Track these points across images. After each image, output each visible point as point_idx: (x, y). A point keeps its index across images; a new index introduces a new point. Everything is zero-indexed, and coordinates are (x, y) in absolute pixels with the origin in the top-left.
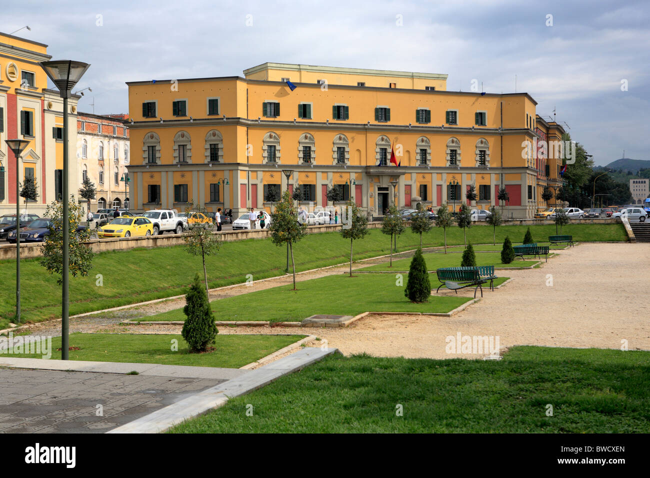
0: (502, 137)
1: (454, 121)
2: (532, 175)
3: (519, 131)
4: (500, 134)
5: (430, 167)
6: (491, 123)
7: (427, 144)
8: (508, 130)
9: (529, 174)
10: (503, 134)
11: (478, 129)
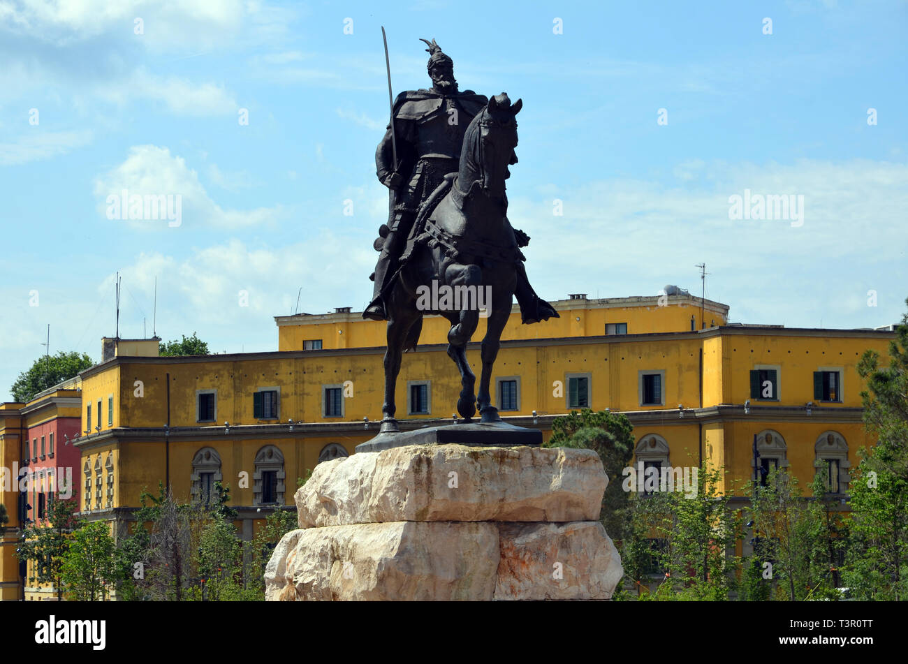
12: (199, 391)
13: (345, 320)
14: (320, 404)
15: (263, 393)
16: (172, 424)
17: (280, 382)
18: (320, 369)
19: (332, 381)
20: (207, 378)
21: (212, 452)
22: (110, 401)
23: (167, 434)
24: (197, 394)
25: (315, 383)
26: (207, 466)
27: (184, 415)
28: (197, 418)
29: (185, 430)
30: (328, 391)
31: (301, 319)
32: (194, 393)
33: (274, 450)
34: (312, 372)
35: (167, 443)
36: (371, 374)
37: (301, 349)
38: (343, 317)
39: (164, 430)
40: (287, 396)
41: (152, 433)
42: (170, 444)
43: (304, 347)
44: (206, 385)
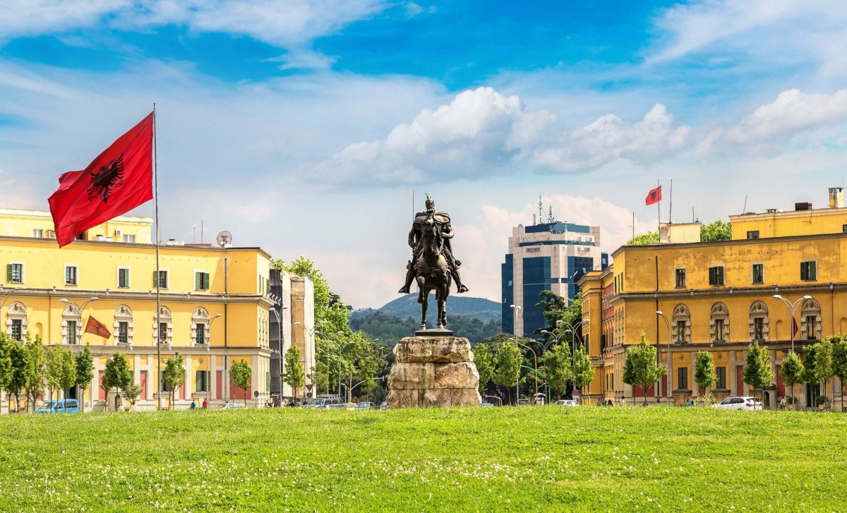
0: (226, 305)
1: (164, 285)
2: (264, 357)
3: (249, 298)
4: (223, 301)
5: (133, 347)
6: (214, 287)
7: (128, 316)
8: (234, 296)
9: (261, 356)
10: (228, 302)
11: (195, 295)
12: (676, 267)
13: (772, 218)
14: (750, 275)
15: (716, 268)
16: (660, 290)
17: (725, 261)
18: (749, 252)
19: (757, 259)
20: (680, 259)
21: (685, 307)
22: (622, 274)
23: (655, 296)
24: (675, 270)
25: (746, 261)
26: (682, 316)
27: (667, 283)
28: (675, 286)
29: (667, 293)
30: (755, 266)
31: (746, 217)
32: (673, 269)
33: (723, 305)
34: (744, 254)
35: (657, 302)
36: (781, 254)
37: (746, 238)
38: (771, 216)
39: (654, 293)
40: (729, 270)
41: (646, 296)
42: (659, 303)
43: (748, 237)
44: (680, 263)
